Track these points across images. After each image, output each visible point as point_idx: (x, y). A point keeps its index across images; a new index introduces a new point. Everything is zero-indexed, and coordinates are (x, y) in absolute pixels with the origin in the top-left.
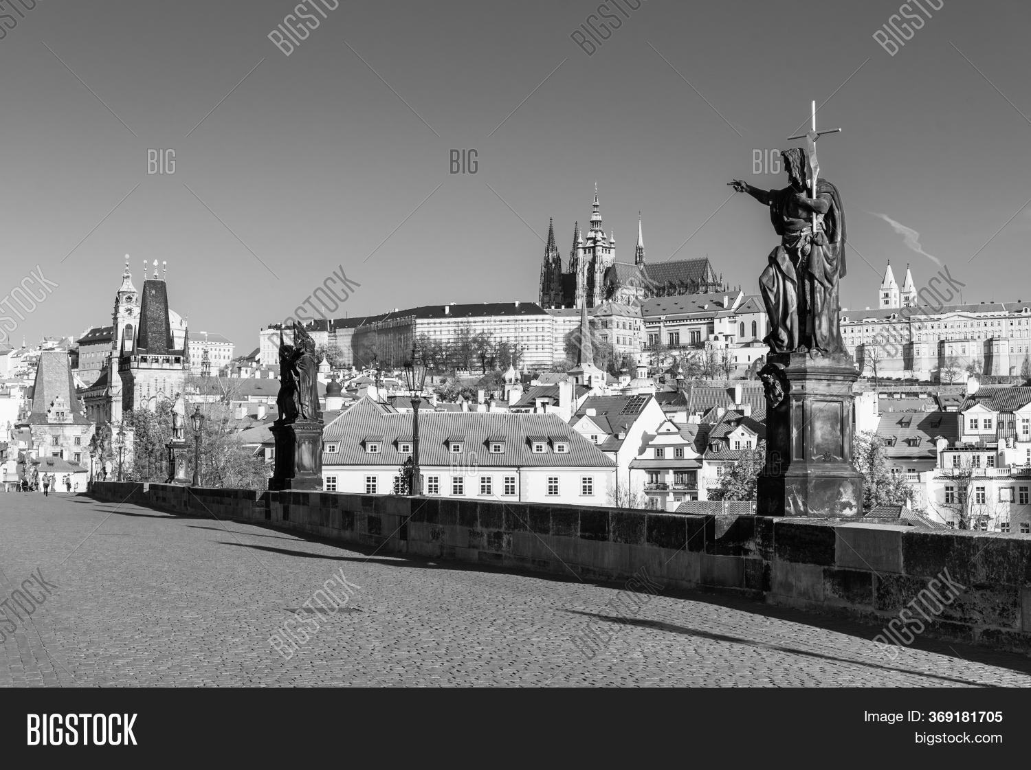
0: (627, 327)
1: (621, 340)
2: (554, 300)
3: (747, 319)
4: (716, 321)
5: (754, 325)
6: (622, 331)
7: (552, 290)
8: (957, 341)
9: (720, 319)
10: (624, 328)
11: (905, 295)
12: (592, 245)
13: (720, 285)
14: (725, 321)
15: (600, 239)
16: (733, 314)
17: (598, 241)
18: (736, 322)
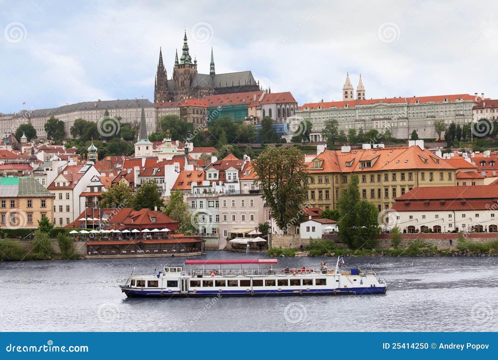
0: (199, 113)
1: (196, 120)
2: (163, 96)
3: (266, 108)
4: (249, 109)
5: (270, 111)
6: (196, 116)
7: (162, 90)
8: (380, 119)
9: (252, 107)
10: (197, 113)
11: (359, 92)
12: (183, 63)
13: (258, 86)
14: (254, 109)
15: (188, 59)
16: (259, 105)
17: (187, 61)
18: (260, 109)
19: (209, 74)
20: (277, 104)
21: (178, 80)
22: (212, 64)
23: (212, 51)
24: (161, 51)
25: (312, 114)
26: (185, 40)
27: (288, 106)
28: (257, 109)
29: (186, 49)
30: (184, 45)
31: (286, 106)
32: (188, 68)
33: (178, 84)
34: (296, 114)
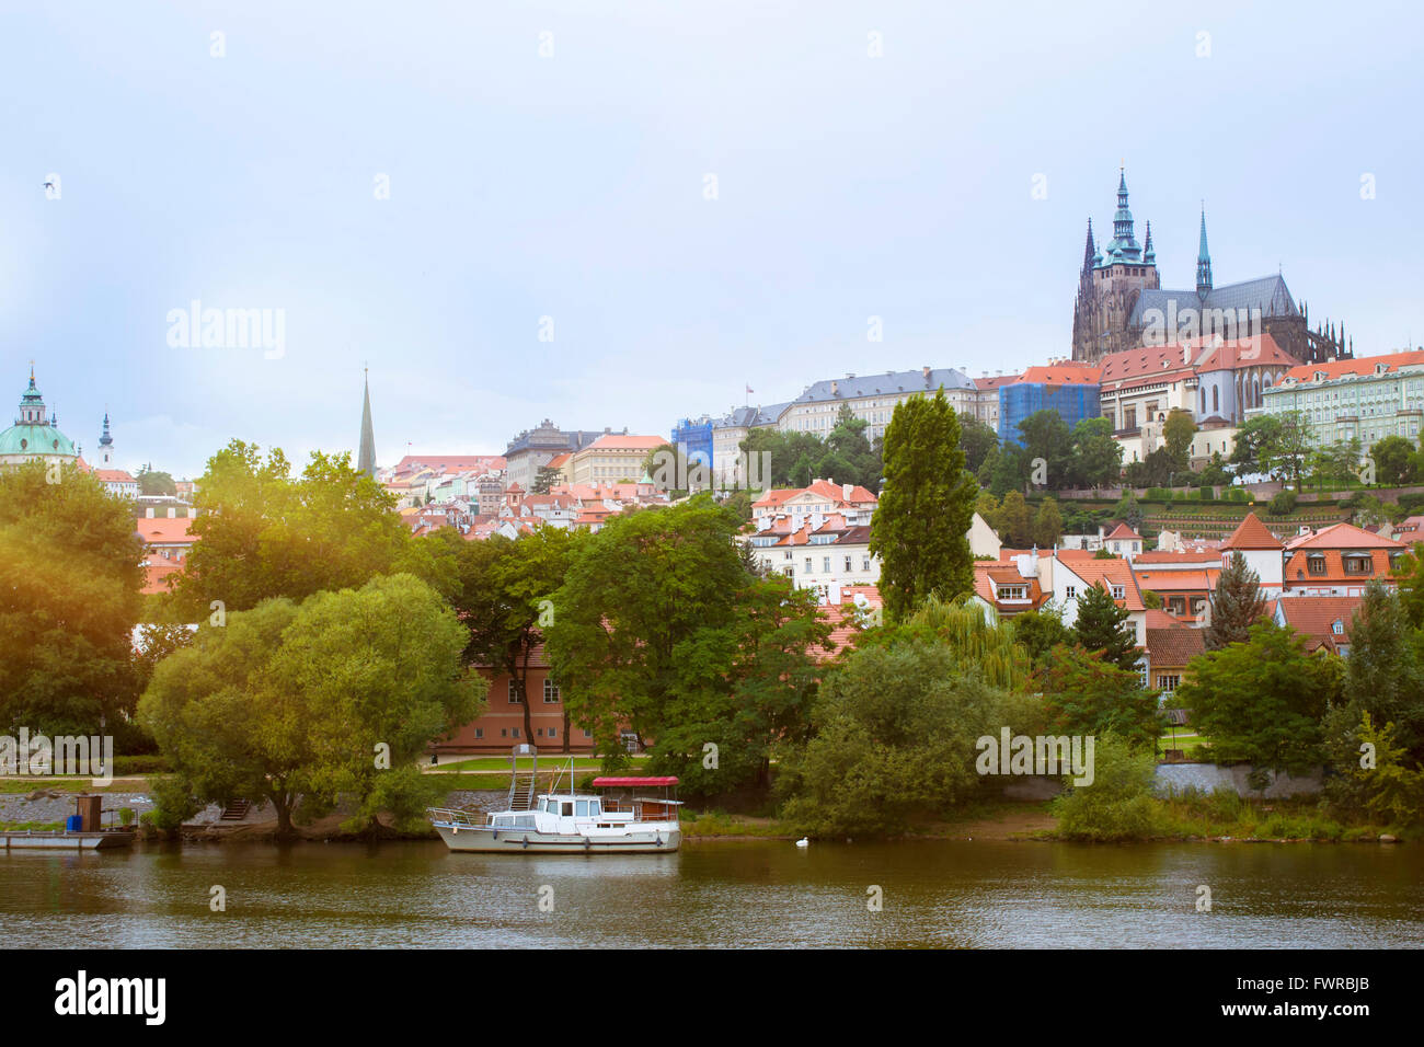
3: (1209, 383)
4: (1170, 389)
5: (1216, 391)
13: (1305, 321)
14: (1179, 386)
15: (1120, 251)
16: (1192, 376)
17: (1117, 255)
18: (1195, 388)
19: (1195, 290)
20: (1234, 371)
21: (1100, 310)
22: (1204, 262)
23: (1203, 222)
24: (1090, 230)
25: (1302, 396)
26: (1123, 196)
27: (1256, 377)
28: (1188, 389)
29: (1123, 224)
30: (1117, 209)
31: (1251, 376)
32: (1122, 277)
33: (1102, 322)
34: (1265, 400)
